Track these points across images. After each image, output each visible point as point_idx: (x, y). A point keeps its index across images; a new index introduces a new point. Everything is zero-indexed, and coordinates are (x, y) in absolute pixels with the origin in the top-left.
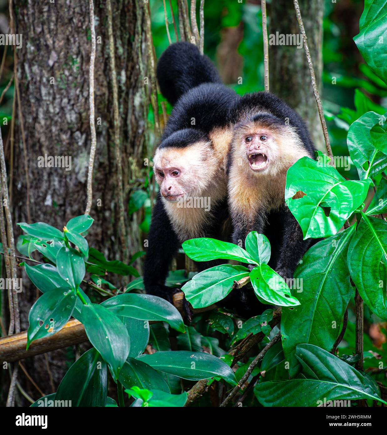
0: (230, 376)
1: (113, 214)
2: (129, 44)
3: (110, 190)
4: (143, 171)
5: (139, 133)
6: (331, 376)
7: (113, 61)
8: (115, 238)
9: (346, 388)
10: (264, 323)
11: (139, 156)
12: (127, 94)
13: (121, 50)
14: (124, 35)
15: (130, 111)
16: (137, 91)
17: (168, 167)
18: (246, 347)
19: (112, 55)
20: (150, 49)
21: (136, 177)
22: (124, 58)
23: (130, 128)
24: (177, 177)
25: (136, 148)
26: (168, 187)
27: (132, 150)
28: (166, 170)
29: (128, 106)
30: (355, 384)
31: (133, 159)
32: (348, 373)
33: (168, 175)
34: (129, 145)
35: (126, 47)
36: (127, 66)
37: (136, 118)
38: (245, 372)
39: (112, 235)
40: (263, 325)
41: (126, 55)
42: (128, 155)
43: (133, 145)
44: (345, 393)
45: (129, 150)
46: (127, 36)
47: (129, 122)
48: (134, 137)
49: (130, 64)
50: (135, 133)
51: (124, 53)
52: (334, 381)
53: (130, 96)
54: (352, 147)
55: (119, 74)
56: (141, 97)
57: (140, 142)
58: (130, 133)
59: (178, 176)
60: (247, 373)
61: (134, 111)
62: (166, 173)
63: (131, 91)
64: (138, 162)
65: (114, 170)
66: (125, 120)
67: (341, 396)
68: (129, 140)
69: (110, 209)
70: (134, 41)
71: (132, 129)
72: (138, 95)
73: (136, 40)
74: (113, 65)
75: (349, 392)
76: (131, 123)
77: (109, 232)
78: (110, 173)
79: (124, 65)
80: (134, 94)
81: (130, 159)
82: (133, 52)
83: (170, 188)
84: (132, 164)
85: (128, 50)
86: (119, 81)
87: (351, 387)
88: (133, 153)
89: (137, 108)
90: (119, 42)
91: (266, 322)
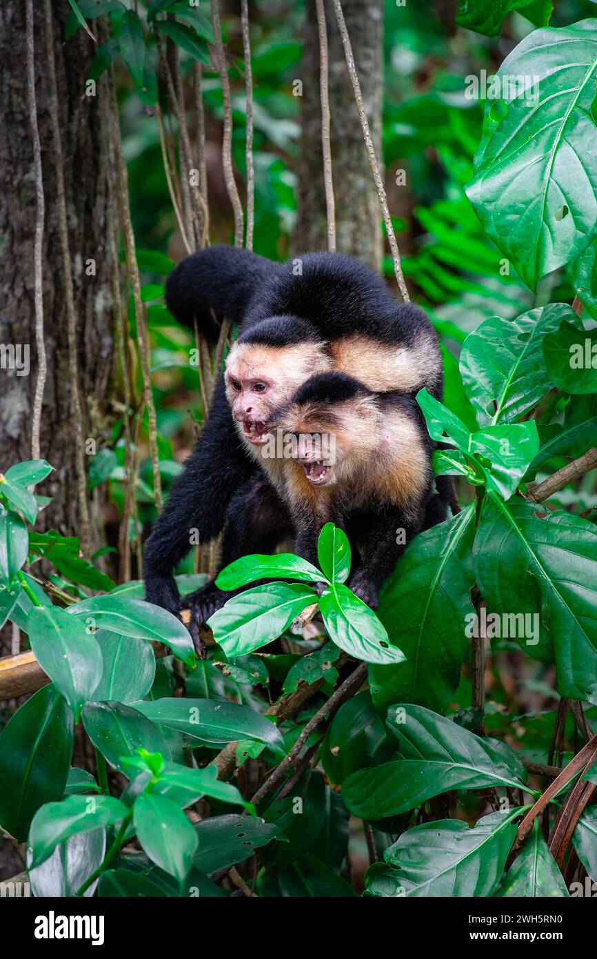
0: (278, 743)
1: (63, 489)
2: (86, 211)
3: (58, 449)
4: (108, 418)
5: (102, 358)
6: (444, 752)
7: (65, 237)
8: (67, 527)
9: (467, 769)
10: (326, 663)
11: (102, 394)
12: (85, 293)
13: (74, 221)
14: (80, 197)
15: (89, 321)
16: (100, 289)
17: (250, 376)
18: (295, 701)
19: (64, 227)
20: (127, 217)
21: (98, 429)
22: (80, 234)
23: (88, 348)
24: (262, 394)
25: (98, 381)
26: (246, 408)
27: (91, 384)
28: (245, 381)
29: (85, 312)
30: (482, 762)
31: (94, 399)
32: (470, 745)
33: (249, 389)
34: (87, 377)
35: (82, 215)
36: (84, 247)
37: (97, 333)
38: (295, 741)
39: (62, 522)
40: (324, 667)
41: (82, 230)
42: (86, 393)
43: (94, 377)
44: (466, 778)
45: (88, 384)
46: (84, 198)
47: (87, 339)
48: (96, 364)
49: (89, 244)
50: (97, 356)
51: (79, 226)
52: (446, 759)
53: (89, 296)
54: (468, 377)
55: (73, 260)
56: (105, 298)
57: (104, 371)
58: (89, 356)
59: (264, 393)
60: (298, 743)
61: (94, 320)
62: (246, 386)
63: (90, 288)
64: (100, 405)
65: (63, 416)
66: (81, 335)
67: (460, 783)
68: (87, 369)
69: (58, 481)
70: (94, 205)
71: (92, 350)
72: (101, 294)
73: (97, 205)
74: (65, 245)
75: (473, 776)
76: (91, 341)
77: (58, 518)
78: (58, 421)
79: (79, 245)
80: (95, 293)
81: (90, 399)
82: (93, 224)
83: (249, 410)
84: (91, 407)
85: (85, 220)
86: (73, 272)
87: (474, 768)
88: (93, 390)
89: (100, 317)
90: (72, 207)
91: (329, 663)
